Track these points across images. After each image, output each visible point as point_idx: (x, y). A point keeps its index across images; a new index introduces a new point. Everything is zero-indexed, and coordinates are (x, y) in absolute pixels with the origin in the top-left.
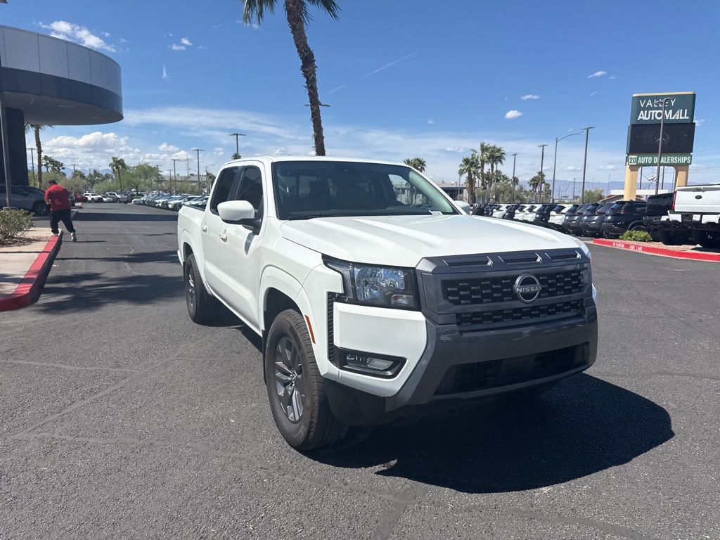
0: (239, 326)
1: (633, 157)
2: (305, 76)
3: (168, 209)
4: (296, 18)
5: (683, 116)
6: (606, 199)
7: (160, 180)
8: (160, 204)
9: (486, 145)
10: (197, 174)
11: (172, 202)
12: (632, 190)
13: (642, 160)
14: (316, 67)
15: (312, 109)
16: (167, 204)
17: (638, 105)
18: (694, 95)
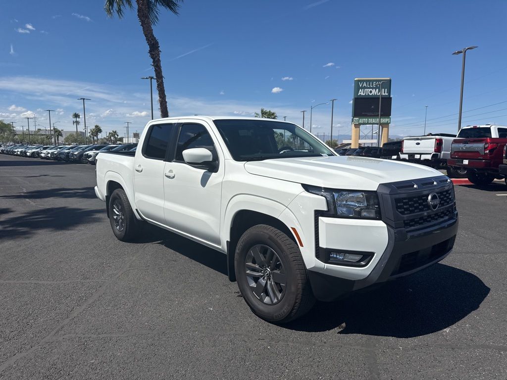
0: (159, 242)
1: (356, 119)
2: (152, 58)
3: (26, 156)
4: (145, 16)
5: (385, 93)
6: (339, 146)
7: (14, 133)
8: (19, 153)
9: (264, 110)
10: (49, 129)
11: (30, 151)
12: (356, 141)
13: (361, 121)
14: (160, 52)
15: (157, 81)
16: (25, 153)
17: (358, 86)
18: (390, 80)
